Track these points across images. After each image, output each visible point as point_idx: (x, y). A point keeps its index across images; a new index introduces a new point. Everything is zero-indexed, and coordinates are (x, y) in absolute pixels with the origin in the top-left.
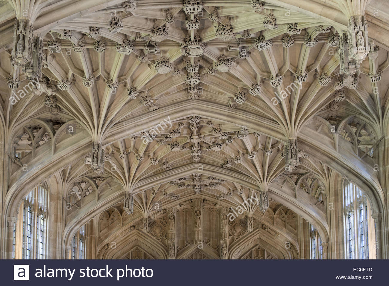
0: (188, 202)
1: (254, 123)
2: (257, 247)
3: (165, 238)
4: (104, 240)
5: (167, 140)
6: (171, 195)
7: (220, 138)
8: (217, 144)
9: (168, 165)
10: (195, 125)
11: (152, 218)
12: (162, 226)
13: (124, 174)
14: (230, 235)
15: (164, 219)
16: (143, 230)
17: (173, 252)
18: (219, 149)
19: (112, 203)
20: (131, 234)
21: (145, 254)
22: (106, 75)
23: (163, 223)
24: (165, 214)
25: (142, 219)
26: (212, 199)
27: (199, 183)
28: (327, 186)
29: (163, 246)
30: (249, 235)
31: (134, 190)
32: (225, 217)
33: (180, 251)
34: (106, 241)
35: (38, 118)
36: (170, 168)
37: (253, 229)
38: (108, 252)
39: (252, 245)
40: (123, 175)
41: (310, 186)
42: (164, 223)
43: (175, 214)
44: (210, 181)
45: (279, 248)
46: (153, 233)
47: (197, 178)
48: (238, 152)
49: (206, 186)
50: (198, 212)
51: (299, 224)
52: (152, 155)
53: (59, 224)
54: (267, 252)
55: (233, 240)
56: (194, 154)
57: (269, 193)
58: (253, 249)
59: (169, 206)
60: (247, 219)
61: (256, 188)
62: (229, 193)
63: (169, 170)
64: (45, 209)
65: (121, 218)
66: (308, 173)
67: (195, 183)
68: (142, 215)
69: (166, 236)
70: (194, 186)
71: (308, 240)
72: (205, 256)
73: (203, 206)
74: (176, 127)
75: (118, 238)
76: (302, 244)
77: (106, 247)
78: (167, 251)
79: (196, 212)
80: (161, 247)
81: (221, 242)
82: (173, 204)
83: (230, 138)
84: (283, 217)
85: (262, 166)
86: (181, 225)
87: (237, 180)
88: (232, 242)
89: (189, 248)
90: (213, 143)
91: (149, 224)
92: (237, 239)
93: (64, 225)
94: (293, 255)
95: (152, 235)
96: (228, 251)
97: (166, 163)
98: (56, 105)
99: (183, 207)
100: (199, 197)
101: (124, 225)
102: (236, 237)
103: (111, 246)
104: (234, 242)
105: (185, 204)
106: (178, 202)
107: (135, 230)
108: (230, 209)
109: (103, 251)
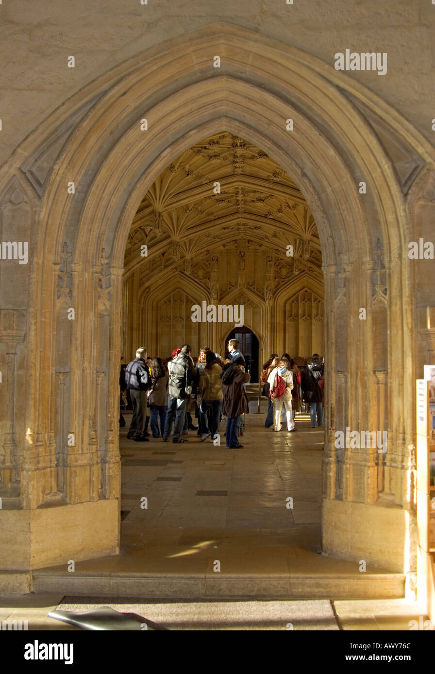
0: (232, 243)
2: (304, 290)
3: (208, 281)
4: (146, 282)
5: (214, 197)
6: (215, 237)
8: (260, 200)
9: (214, 216)
11: (195, 259)
12: (205, 267)
13: (173, 224)
14: (275, 278)
15: (207, 261)
16: (185, 272)
17: (216, 295)
18: (262, 204)
20: (173, 277)
21: (187, 296)
24: (208, 255)
25: (185, 261)
26: (256, 240)
29: (206, 290)
30: (296, 278)
31: (181, 238)
32: (271, 258)
33: (224, 293)
34: (147, 284)
36: (216, 218)
37: (299, 272)
38: (149, 295)
39: (299, 288)
42: (207, 264)
43: (219, 256)
46: (195, 275)
47: (241, 223)
48: (281, 206)
50: (242, 254)
52: (199, 208)
55: (278, 283)
56: (239, 206)
57: (311, 242)
58: (300, 292)
59: (212, 246)
60: (293, 261)
61: (299, 237)
67: (239, 227)
68: (185, 256)
69: (209, 279)
70: (239, 229)
73: (248, 247)
75: (160, 280)
77: (148, 290)
78: (210, 295)
79: (240, 252)
80: (203, 289)
81: (266, 285)
82: (217, 245)
83: (272, 195)
86: (225, 267)
88: (278, 285)
90: (257, 199)
91: (191, 266)
92: (282, 282)
95: (194, 277)
96: (274, 294)
99: (227, 247)
100: (244, 238)
101: (165, 267)
102: (283, 280)
103: (152, 289)
104: (280, 286)
105: (229, 244)
106: (222, 243)
107: (177, 272)
108: (276, 250)
109: (144, 294)
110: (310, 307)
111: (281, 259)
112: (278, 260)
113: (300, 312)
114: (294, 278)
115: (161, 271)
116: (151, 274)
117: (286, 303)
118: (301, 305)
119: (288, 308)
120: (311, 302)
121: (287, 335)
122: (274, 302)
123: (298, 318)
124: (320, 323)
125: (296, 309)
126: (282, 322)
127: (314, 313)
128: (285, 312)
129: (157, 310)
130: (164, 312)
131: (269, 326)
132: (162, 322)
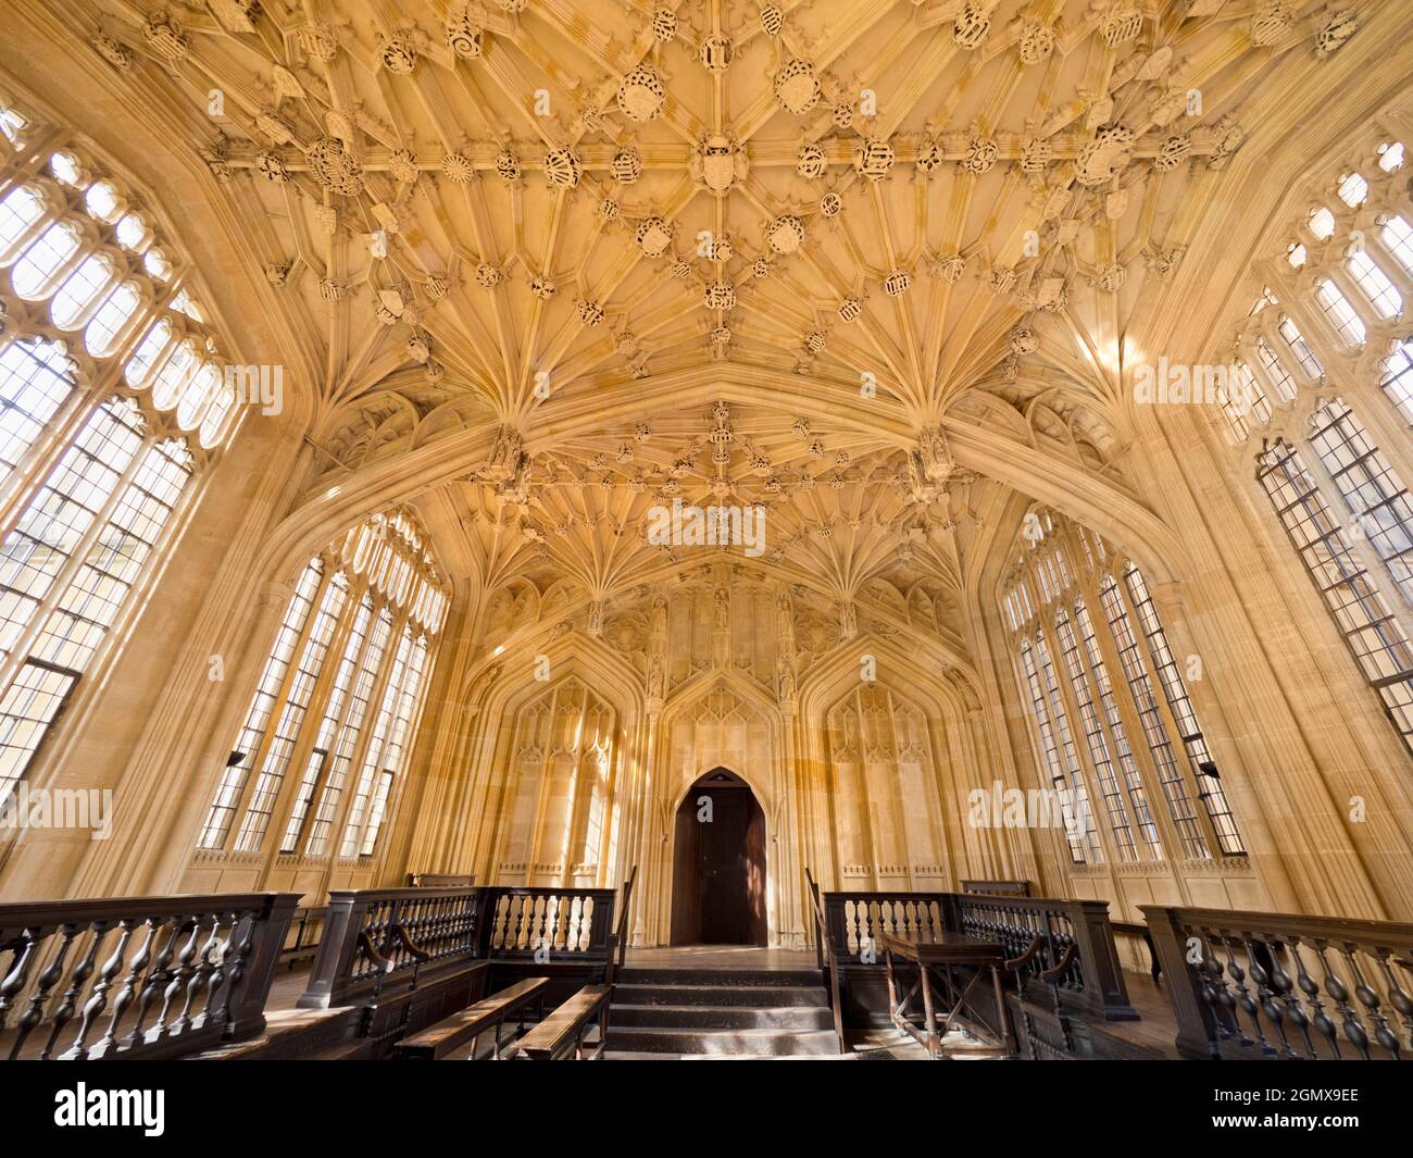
0: (699, 572)
3: (642, 654)
11: (614, 604)
12: (637, 624)
14: (799, 650)
15: (642, 611)
16: (589, 634)
17: (659, 687)
20: (561, 643)
21: (590, 696)
23: (639, 620)
24: (644, 597)
25: (590, 604)
26: (753, 565)
29: (635, 674)
30: (848, 650)
32: (786, 603)
33: (678, 686)
38: (496, 685)
42: (643, 617)
43: (668, 598)
45: (925, 684)
46: (613, 641)
50: (722, 594)
54: (894, 696)
55: (807, 661)
58: (858, 688)
59: (657, 576)
60: (839, 609)
62: (798, 536)
65: (541, 601)
68: (590, 595)
69: (644, 650)
72: (740, 703)
73: (734, 581)
75: (527, 652)
77: (494, 671)
78: (644, 687)
79: (718, 592)
80: (628, 672)
81: (779, 664)
82: (665, 573)
84: (927, 607)
86: (683, 624)
88: (806, 667)
89: (699, 677)
92: (816, 659)
94: (966, 702)
95: (612, 646)
96: (799, 688)
99: (689, 582)
101: (544, 618)
102: (815, 655)
103: (504, 672)
104: (810, 668)
105: (693, 574)
106: (678, 568)
107: (572, 633)
108: (799, 586)
109: (484, 684)
110: (888, 724)
111: (810, 609)
112: (803, 611)
113: (864, 734)
114: (843, 649)
115: (532, 626)
117: (826, 713)
118: (863, 718)
119: (832, 727)
120: (887, 711)
121: (838, 798)
122: (800, 707)
123: (860, 754)
124: (917, 766)
125: (852, 729)
126: (822, 762)
127: (899, 739)
128: (825, 735)
129: (513, 728)
130: (531, 732)
131: (792, 769)
132: (522, 759)
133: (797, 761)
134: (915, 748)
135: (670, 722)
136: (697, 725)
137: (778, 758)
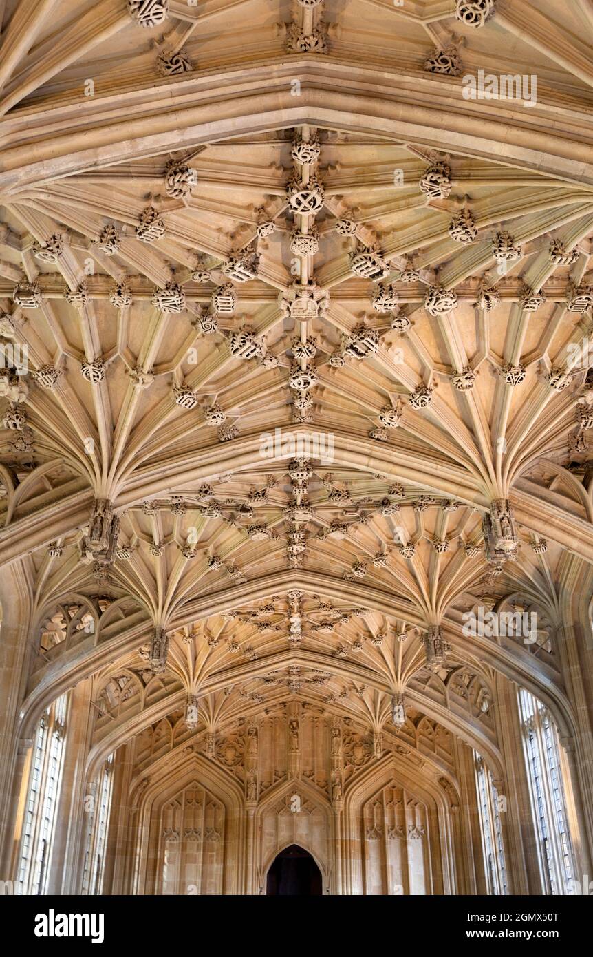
0: (278, 707)
1: (379, 602)
2: (390, 785)
3: (241, 768)
4: (144, 770)
5: (254, 618)
6: (253, 696)
7: (331, 617)
8: (326, 624)
9: (253, 654)
10: (296, 600)
11: (222, 732)
12: (237, 746)
13: (186, 666)
14: (346, 764)
15: (240, 736)
16: (206, 754)
17: (254, 792)
18: (329, 632)
19: (165, 711)
20: (186, 761)
21: (207, 795)
22: (182, 541)
23: (238, 742)
24: (242, 726)
25: (206, 735)
26: (315, 702)
27: (297, 678)
28: (493, 687)
29: (238, 782)
30: (378, 763)
31: (200, 690)
32: (337, 731)
33: (266, 791)
35: (79, 593)
36: (256, 657)
37: (382, 753)
38: (147, 792)
39: (383, 781)
40: (184, 667)
41: (468, 687)
42: (241, 741)
43: (258, 728)
44: (314, 674)
45: (427, 787)
46: (221, 759)
47: (295, 671)
48: (358, 635)
49: (307, 681)
50: (295, 724)
51: (456, 746)
52: (230, 638)
53: (82, 746)
54: (407, 793)
55: (351, 771)
56: (292, 637)
57: (406, 698)
58: (384, 789)
59: (249, 712)
60: (372, 737)
61: (386, 689)
62: (344, 694)
63: (255, 660)
64: (63, 721)
65: (172, 732)
66: (462, 667)
67: (290, 678)
68: (206, 728)
69: (242, 765)
70: (290, 682)
71: (472, 773)
72: (307, 801)
73: (303, 713)
74: (270, 602)
75: (166, 767)
76: (464, 780)
77: (145, 783)
78: (244, 791)
79: (291, 723)
80: (233, 782)
81: (332, 775)
82: (255, 710)
83: (345, 616)
84: (430, 734)
85: (394, 656)
86: (268, 745)
87: (356, 676)
88: (350, 776)
89: (280, 784)
90: (321, 622)
91: (216, 743)
92: (357, 770)
93: (88, 747)
94: (451, 799)
95: (221, 763)
96: (345, 791)
97: (250, 649)
98: (108, 577)
99: (271, 714)
100: (297, 699)
101: (175, 745)
102: (357, 767)
103: (152, 782)
104: (353, 776)
105: (274, 709)
106: (264, 706)
107: (194, 754)
108: (346, 718)
109: (140, 790)
110: (403, 813)
111: (353, 734)
112: (348, 735)
113: (387, 821)
114: (375, 762)
115: (168, 751)
116: (153, 756)
117: (363, 806)
118: (387, 810)
119: (367, 815)
120: (403, 804)
121: (368, 862)
122: (345, 805)
123: (384, 833)
124: (419, 841)
125: (379, 817)
126: (359, 840)
127: (409, 823)
128: (362, 821)
129: (159, 819)
130: (170, 821)
131: (339, 846)
132: (165, 840)
133: (342, 840)
134: (419, 828)
135: (261, 815)
136: (279, 817)
137: (330, 839)
